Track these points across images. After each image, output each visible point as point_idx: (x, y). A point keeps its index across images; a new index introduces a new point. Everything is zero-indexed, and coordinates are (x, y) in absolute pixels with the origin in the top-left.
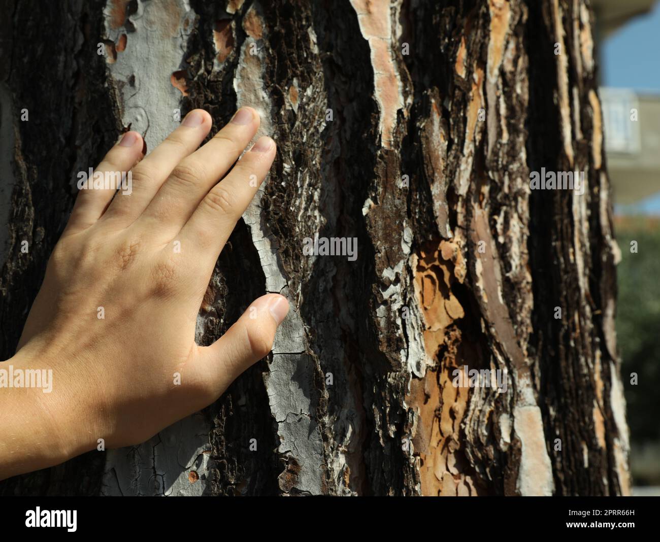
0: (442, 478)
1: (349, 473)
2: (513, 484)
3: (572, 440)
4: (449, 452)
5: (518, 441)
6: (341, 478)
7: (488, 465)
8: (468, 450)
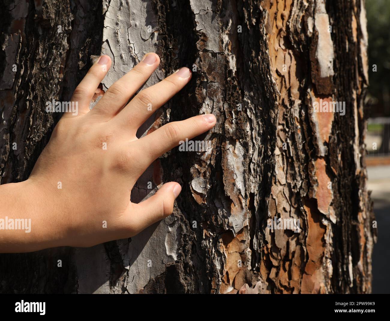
0: (278, 50)
1: (231, 44)
2: (314, 54)
3: (341, 36)
4: (281, 37)
5: (317, 31)
6: (227, 47)
7: (301, 44)
8: (291, 36)
